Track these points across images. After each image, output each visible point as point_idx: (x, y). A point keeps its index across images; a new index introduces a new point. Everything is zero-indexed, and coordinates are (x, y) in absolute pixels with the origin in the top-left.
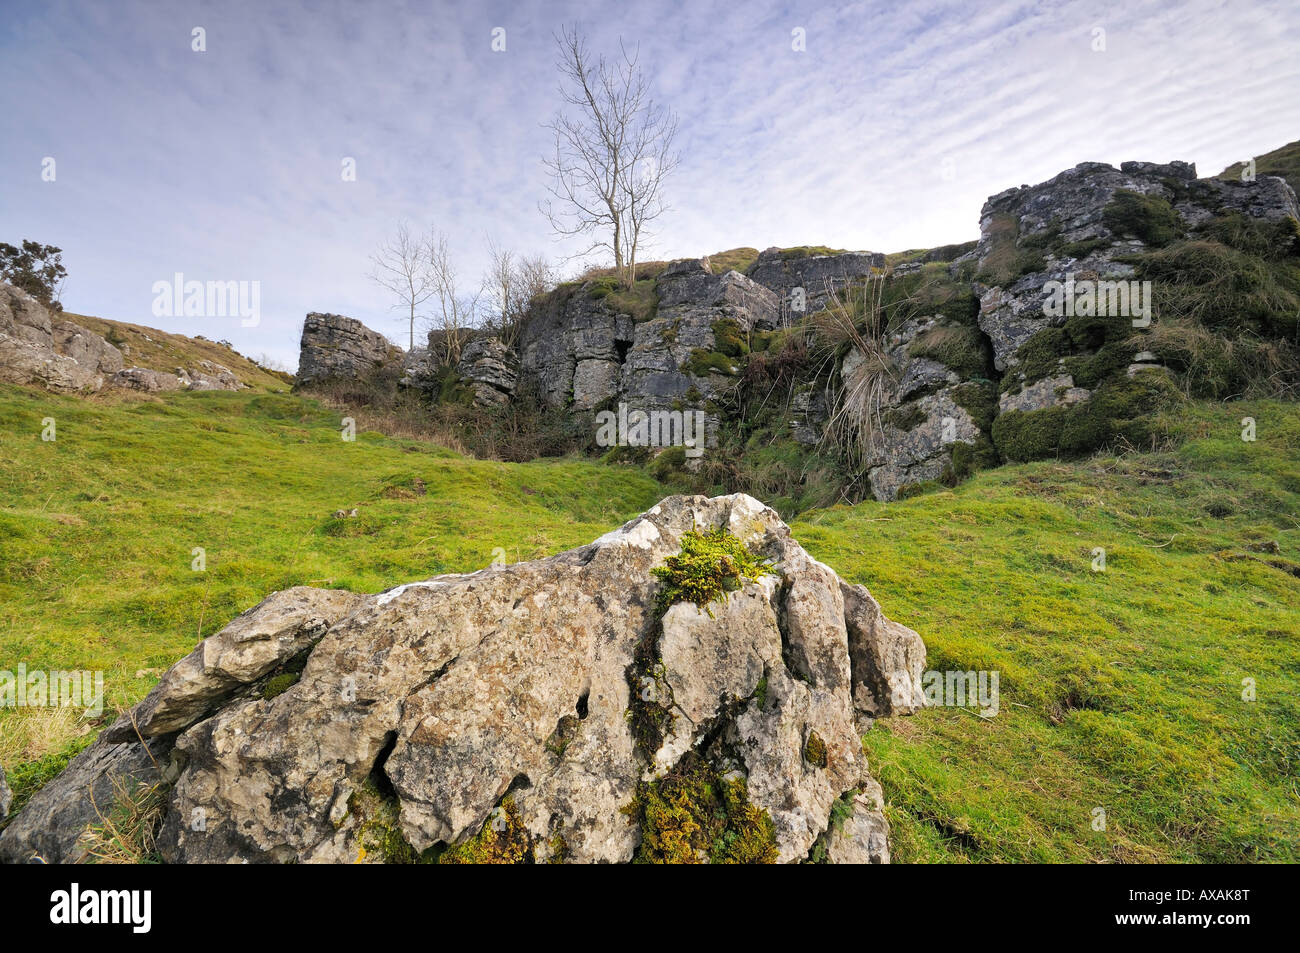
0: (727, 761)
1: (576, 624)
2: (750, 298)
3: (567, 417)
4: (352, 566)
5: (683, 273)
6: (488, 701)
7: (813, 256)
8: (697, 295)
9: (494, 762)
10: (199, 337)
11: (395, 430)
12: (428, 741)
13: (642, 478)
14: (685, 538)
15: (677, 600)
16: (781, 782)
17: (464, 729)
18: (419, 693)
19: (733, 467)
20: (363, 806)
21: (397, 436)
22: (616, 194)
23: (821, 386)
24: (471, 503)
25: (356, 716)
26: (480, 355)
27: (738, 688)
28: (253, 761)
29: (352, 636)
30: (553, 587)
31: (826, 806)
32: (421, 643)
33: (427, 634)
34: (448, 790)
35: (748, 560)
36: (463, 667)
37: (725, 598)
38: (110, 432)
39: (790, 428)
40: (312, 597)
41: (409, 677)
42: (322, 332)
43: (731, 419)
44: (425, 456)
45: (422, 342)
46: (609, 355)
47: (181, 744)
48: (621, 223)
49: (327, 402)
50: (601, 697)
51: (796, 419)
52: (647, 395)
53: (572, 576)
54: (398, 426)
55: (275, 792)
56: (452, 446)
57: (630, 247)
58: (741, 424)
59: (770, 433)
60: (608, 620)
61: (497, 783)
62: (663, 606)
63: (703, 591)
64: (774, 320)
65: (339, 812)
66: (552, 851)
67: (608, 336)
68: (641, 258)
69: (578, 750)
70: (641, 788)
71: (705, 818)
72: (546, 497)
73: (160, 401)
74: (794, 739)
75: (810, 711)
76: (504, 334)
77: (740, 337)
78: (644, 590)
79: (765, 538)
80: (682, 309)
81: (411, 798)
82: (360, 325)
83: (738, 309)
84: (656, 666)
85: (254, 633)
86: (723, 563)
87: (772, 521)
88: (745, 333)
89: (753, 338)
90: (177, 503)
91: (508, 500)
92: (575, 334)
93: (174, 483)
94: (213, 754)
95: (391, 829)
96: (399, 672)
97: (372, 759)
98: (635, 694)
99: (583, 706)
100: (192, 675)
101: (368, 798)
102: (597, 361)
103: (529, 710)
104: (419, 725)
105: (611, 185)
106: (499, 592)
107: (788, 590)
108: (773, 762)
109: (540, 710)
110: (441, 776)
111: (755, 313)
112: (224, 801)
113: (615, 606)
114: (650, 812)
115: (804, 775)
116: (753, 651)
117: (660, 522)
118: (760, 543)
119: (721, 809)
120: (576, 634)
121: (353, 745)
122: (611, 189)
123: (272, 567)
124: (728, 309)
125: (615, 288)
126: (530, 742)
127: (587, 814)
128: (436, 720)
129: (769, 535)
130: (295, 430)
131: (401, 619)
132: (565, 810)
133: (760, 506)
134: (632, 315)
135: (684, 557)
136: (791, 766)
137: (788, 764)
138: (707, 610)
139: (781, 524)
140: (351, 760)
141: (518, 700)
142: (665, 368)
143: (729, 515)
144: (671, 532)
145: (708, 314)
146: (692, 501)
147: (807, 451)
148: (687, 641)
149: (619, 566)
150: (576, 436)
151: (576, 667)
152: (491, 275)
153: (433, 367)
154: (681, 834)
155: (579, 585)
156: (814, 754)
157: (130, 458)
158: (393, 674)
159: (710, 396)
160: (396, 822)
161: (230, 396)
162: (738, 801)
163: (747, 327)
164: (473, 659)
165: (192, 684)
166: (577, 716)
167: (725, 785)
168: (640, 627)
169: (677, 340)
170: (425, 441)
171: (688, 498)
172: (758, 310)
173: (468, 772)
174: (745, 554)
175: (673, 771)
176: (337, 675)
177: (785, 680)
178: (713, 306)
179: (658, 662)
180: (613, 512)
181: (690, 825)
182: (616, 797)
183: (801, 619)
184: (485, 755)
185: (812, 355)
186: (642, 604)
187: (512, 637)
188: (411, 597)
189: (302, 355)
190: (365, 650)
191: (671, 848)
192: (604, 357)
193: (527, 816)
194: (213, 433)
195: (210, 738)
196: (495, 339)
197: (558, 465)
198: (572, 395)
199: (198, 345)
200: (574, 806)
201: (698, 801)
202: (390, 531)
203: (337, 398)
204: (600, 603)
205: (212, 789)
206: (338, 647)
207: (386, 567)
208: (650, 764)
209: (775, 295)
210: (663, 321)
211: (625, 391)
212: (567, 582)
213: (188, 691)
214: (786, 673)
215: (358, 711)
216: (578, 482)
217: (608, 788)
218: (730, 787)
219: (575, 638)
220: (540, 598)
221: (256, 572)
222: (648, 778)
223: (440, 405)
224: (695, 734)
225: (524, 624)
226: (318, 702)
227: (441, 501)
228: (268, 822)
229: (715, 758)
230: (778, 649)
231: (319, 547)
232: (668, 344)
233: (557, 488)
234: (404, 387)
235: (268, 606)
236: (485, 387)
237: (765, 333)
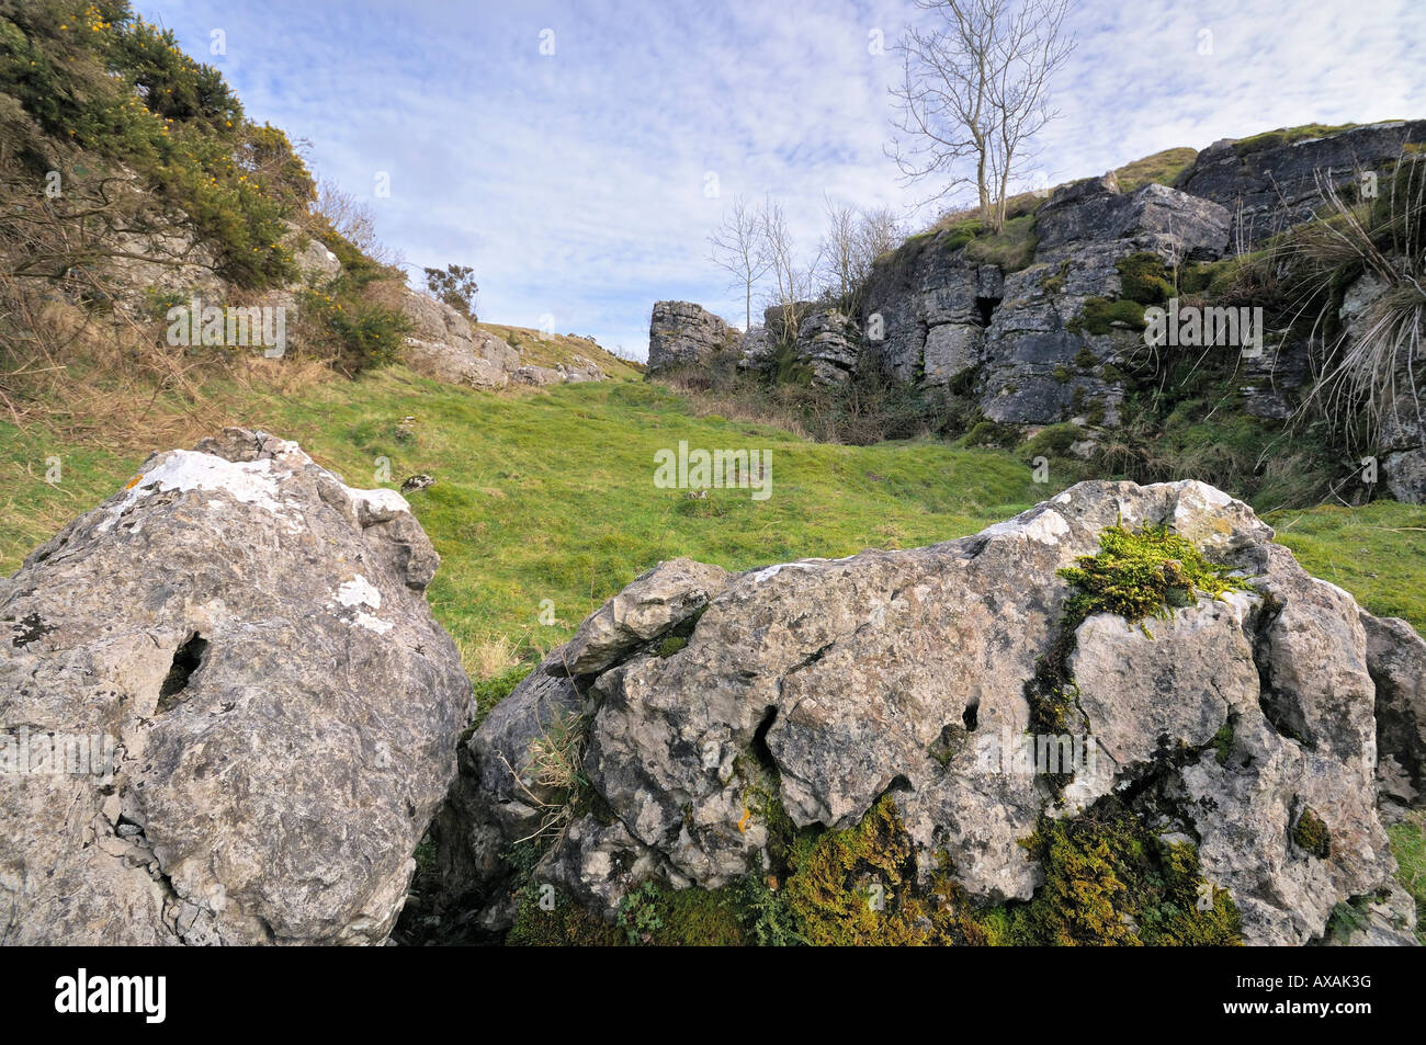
0: (1165, 819)
1: (962, 624)
2: (1181, 219)
3: (916, 394)
4: (704, 546)
5: (1075, 200)
6: (866, 693)
7: (1294, 141)
8: (1097, 227)
9: (873, 757)
10: (571, 335)
11: (736, 412)
12: (808, 725)
13: (1010, 463)
14: (1106, 534)
15: (1097, 610)
16: (1254, 862)
17: (843, 716)
18: (797, 674)
19: (1143, 451)
20: (747, 771)
21: (737, 419)
22: (982, 111)
23: (1301, 333)
24: (814, 488)
25: (739, 686)
26: (818, 330)
27: (1186, 732)
28: (654, 710)
29: (734, 609)
30: (936, 580)
31: (1323, 907)
32: (798, 624)
33: (804, 617)
34: (827, 774)
35: (1204, 568)
36: (840, 654)
37: (1168, 614)
38: (515, 422)
39: (1239, 396)
40: (692, 569)
41: (788, 656)
42: (668, 319)
43: (1143, 388)
44: (765, 440)
45: (759, 321)
46: (969, 318)
47: (599, 684)
48: (987, 149)
49: (674, 388)
50: (993, 711)
51: (1252, 384)
52: (1020, 362)
53: (957, 569)
54: (738, 409)
55: (673, 740)
56: (790, 429)
57: (999, 178)
58: (1157, 394)
59: (1205, 405)
60: (1001, 624)
61: (876, 779)
62: (1074, 616)
63: (1136, 603)
64: (1220, 247)
65: (726, 771)
66: (936, 864)
67: (968, 294)
68: (1014, 189)
69: (965, 764)
70: (1043, 823)
71: (1133, 878)
72: (893, 484)
73: (547, 394)
74: (1277, 812)
75: (1304, 780)
76: (844, 305)
77: (1163, 276)
78: (1048, 594)
79: (1232, 542)
80: (1072, 248)
81: (791, 774)
82: (700, 309)
83: (1161, 237)
84: (1066, 686)
85: (652, 596)
86: (1167, 569)
87: (1244, 519)
88: (1170, 269)
89: (1182, 275)
90: (567, 481)
91: (851, 486)
92: (926, 296)
93: (561, 465)
94: (624, 698)
95: (773, 798)
96: (776, 652)
97: (754, 729)
98: (1038, 715)
99: (971, 716)
100: (606, 627)
101: (750, 764)
102: (953, 326)
103: (910, 710)
104: (798, 705)
105: (975, 102)
106: (876, 580)
107: (1272, 615)
108: (1241, 835)
109: (921, 713)
110: (819, 759)
111: (1187, 240)
112: (632, 739)
113: (1009, 609)
114: (1056, 852)
115: (1290, 861)
116: (1211, 688)
117: (1071, 513)
118: (1224, 548)
119: (1156, 874)
120: (962, 635)
121: (737, 712)
122: (974, 108)
123: (639, 542)
124: (1144, 239)
125: (979, 233)
126: (911, 744)
127: (977, 835)
128: (814, 703)
129: (1237, 537)
130: (649, 416)
131: (778, 598)
132: (951, 825)
133: (1224, 498)
134: (1000, 264)
135: (1105, 558)
136: (1270, 845)
137: (1266, 842)
138: (1141, 628)
139: (1257, 524)
140: (736, 726)
141: (898, 698)
142: (1046, 327)
143: (1174, 507)
144: (1086, 526)
145: (1112, 250)
146: (1116, 489)
147: (1269, 429)
148: (1110, 661)
149: (1015, 562)
150: (927, 416)
151: (963, 673)
152: (829, 239)
153: (771, 347)
154: (1100, 890)
155: (966, 581)
156: (1307, 837)
157: (530, 444)
158: (772, 651)
159: (1111, 359)
160: (776, 793)
161: (596, 386)
162: (1184, 870)
163: (1173, 260)
164: (850, 647)
165: (606, 635)
166: (964, 727)
167: (1163, 847)
168: (1043, 637)
169: (1063, 289)
170: (765, 425)
171: (1110, 484)
172: (1192, 234)
173: (845, 761)
174: (1198, 560)
175: (1088, 812)
176: (722, 645)
177: (1265, 734)
178: (1120, 237)
179: (1069, 682)
180: (974, 503)
181: (1112, 882)
182: (1013, 826)
183: (1294, 656)
184: (863, 748)
185: (1287, 289)
186: (1046, 611)
187: (891, 630)
188: (787, 577)
189: (651, 344)
190: (745, 627)
191: (1086, 901)
192: (963, 320)
193: (909, 821)
194: (586, 420)
195: (622, 683)
196: (834, 310)
197: (906, 449)
198: (922, 368)
199: (571, 342)
200: (962, 824)
201: (1122, 856)
202: (737, 514)
203: (682, 384)
204: (991, 604)
205: (624, 728)
206: (722, 618)
207: (735, 548)
208: (1057, 799)
209: (1223, 209)
210: (1043, 266)
211: (990, 359)
212: (952, 576)
213: (604, 641)
214: (1265, 724)
215: (740, 681)
216: (931, 467)
217: (1002, 815)
218: (1171, 851)
219: (961, 640)
220: (921, 591)
221: (627, 545)
222: (1051, 813)
223: (778, 386)
224: (1119, 777)
225: (904, 617)
226: (706, 667)
227: (783, 485)
228: (668, 766)
229: (1146, 810)
230: (1253, 692)
231: (675, 525)
232: (1050, 296)
233: (906, 474)
234: (742, 369)
235: (659, 573)
236: (824, 365)
237: (1204, 267)
